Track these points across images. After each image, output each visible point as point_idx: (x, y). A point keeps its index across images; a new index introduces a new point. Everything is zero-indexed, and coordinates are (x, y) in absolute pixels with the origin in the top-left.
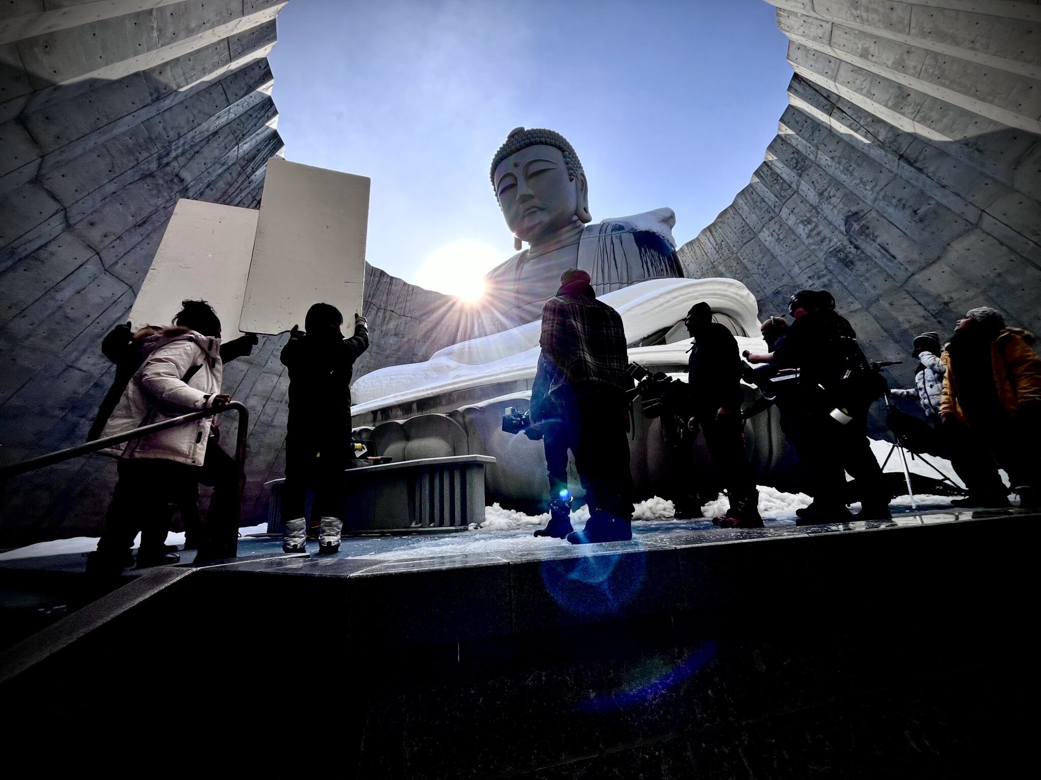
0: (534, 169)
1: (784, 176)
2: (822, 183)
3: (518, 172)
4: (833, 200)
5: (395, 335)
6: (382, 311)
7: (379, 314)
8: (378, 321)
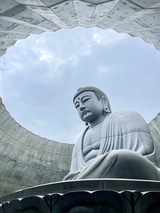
0: (84, 99)
3: (79, 101)
5: (50, 161)
6: (45, 153)
7: (44, 154)
8: (43, 157)
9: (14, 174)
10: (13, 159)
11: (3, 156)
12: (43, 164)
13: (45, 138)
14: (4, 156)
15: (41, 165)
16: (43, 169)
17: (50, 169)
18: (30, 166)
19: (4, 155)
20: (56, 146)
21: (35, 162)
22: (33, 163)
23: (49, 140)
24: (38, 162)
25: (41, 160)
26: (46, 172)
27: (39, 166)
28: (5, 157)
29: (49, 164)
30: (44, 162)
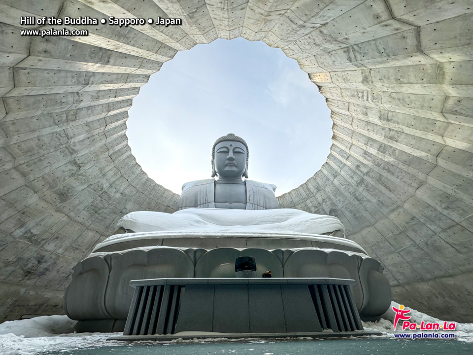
0: (236, 150)
1: (311, 190)
2: (325, 197)
3: (231, 148)
4: (327, 203)
5: (121, 193)
6: (123, 178)
7: (120, 179)
8: (117, 183)
9: (62, 187)
10: (79, 162)
11: (71, 150)
12: (111, 192)
13: (135, 159)
14: (73, 150)
15: (106, 193)
16: (107, 199)
17: (114, 204)
18: (92, 187)
19: (73, 148)
20: (140, 176)
21: (101, 184)
22: (100, 184)
23: (137, 164)
24: (106, 185)
25: (111, 186)
26: (107, 205)
27: (102, 193)
28: (72, 152)
29: (118, 195)
30: (115, 190)
